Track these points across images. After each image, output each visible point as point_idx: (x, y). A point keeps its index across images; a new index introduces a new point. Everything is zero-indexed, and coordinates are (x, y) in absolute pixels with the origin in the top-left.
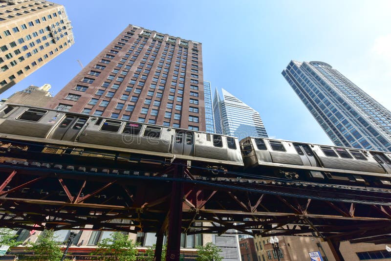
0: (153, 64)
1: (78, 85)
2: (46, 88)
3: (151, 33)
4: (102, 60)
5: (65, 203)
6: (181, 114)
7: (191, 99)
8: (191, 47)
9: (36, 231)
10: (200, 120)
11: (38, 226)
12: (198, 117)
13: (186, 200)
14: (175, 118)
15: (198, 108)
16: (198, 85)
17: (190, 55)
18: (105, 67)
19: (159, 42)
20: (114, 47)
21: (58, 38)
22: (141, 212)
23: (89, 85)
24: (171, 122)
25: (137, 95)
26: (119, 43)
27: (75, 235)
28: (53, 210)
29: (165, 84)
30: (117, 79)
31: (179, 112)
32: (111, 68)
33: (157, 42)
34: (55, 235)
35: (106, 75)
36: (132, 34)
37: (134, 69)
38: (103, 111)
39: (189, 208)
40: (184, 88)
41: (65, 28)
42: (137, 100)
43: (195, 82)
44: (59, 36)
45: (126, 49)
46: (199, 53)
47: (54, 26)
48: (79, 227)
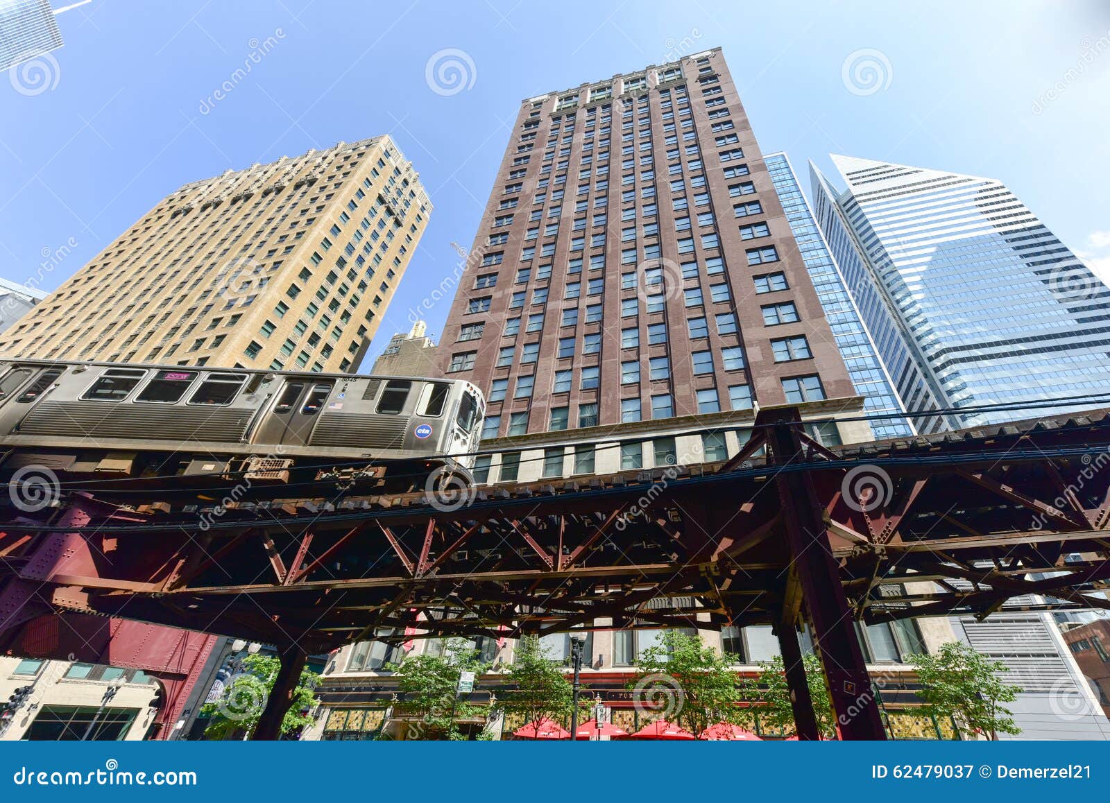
0: (608, 175)
1: (471, 301)
2: (418, 330)
3: (577, 96)
4: (497, 219)
5: (539, 572)
6: (727, 282)
7: (742, 228)
8: (691, 74)
9: (505, 640)
10: (791, 280)
11: (507, 629)
12: (781, 273)
13: (834, 523)
14: (715, 299)
15: (772, 247)
16: (751, 178)
17: (698, 100)
18: (506, 233)
19: (603, 107)
20: (509, 177)
21: (403, 213)
22: (715, 574)
23: (491, 291)
24: (707, 314)
25: (599, 274)
26: (516, 160)
27: (581, 644)
28: (521, 590)
29: (657, 216)
30: (543, 252)
31: (721, 279)
32: (520, 232)
33: (599, 111)
34: (542, 646)
35: (516, 251)
36: (536, 123)
37: (571, 209)
38: (538, 343)
39: (850, 547)
40: (711, 204)
41: (406, 182)
42: (604, 287)
43: (737, 172)
44: (404, 207)
45: (535, 168)
46: (721, 82)
47: (387, 189)
48: (582, 625)
